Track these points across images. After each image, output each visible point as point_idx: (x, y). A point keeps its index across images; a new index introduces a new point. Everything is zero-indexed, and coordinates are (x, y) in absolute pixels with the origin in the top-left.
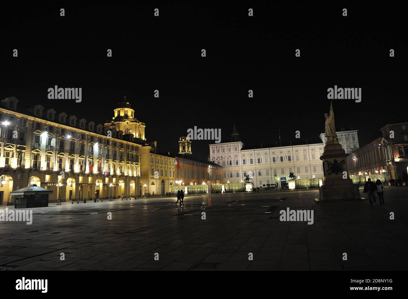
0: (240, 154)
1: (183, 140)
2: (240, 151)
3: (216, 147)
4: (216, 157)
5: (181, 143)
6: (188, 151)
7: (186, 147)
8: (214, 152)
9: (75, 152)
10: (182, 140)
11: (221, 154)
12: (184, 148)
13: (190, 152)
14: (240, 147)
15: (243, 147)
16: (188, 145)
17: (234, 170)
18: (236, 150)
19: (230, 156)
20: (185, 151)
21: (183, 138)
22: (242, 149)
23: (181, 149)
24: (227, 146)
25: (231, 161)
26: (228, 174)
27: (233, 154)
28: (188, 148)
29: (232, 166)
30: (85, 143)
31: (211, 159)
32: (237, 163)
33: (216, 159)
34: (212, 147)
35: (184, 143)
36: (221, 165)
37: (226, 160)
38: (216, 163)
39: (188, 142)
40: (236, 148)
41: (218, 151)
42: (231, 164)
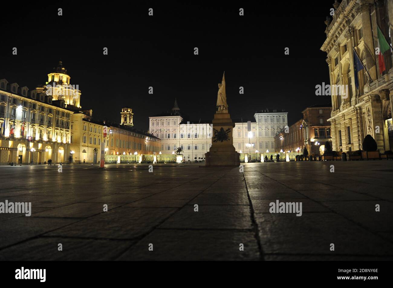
0: (178, 128)
1: (125, 111)
2: (178, 125)
3: (156, 120)
4: (155, 129)
5: (123, 114)
6: (129, 123)
7: (128, 119)
8: (153, 124)
10: (124, 112)
11: (160, 127)
12: (126, 120)
13: (131, 124)
14: (179, 121)
15: (182, 121)
16: (130, 116)
17: (172, 143)
18: (175, 124)
19: (169, 130)
20: (126, 122)
21: (125, 109)
22: (181, 124)
23: (122, 120)
24: (167, 120)
25: (169, 134)
26: (166, 147)
27: (171, 127)
28: (130, 120)
29: (170, 139)
31: (150, 132)
32: (175, 137)
33: (155, 131)
34: (151, 119)
35: (126, 115)
36: (159, 137)
37: (165, 133)
38: (155, 135)
39: (130, 114)
40: (175, 122)
41: (158, 124)
42: (169, 137)
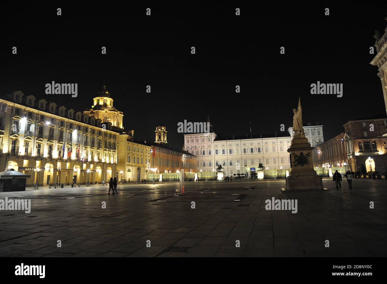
0: (213, 144)
1: (160, 129)
2: (213, 142)
3: (191, 137)
4: (190, 146)
5: (157, 132)
6: (163, 141)
7: (162, 136)
8: (188, 141)
9: (54, 138)
10: (158, 130)
11: (195, 144)
12: (160, 137)
13: (165, 141)
14: (213, 138)
15: (216, 137)
16: (164, 134)
17: (208, 159)
18: (209, 141)
19: (204, 147)
20: (160, 140)
21: (159, 127)
22: (215, 140)
23: (157, 138)
24: (201, 137)
25: (204, 151)
26: (201, 164)
27: (206, 144)
28: (164, 138)
29: (205, 155)
30: (64, 130)
31: (185, 149)
32: (210, 153)
33: (190, 149)
34: (186, 137)
35: (160, 133)
36: (194, 154)
37: (200, 150)
38: (190, 152)
39: (164, 132)
40: (209, 139)
41: (193, 141)
42: (204, 154)
